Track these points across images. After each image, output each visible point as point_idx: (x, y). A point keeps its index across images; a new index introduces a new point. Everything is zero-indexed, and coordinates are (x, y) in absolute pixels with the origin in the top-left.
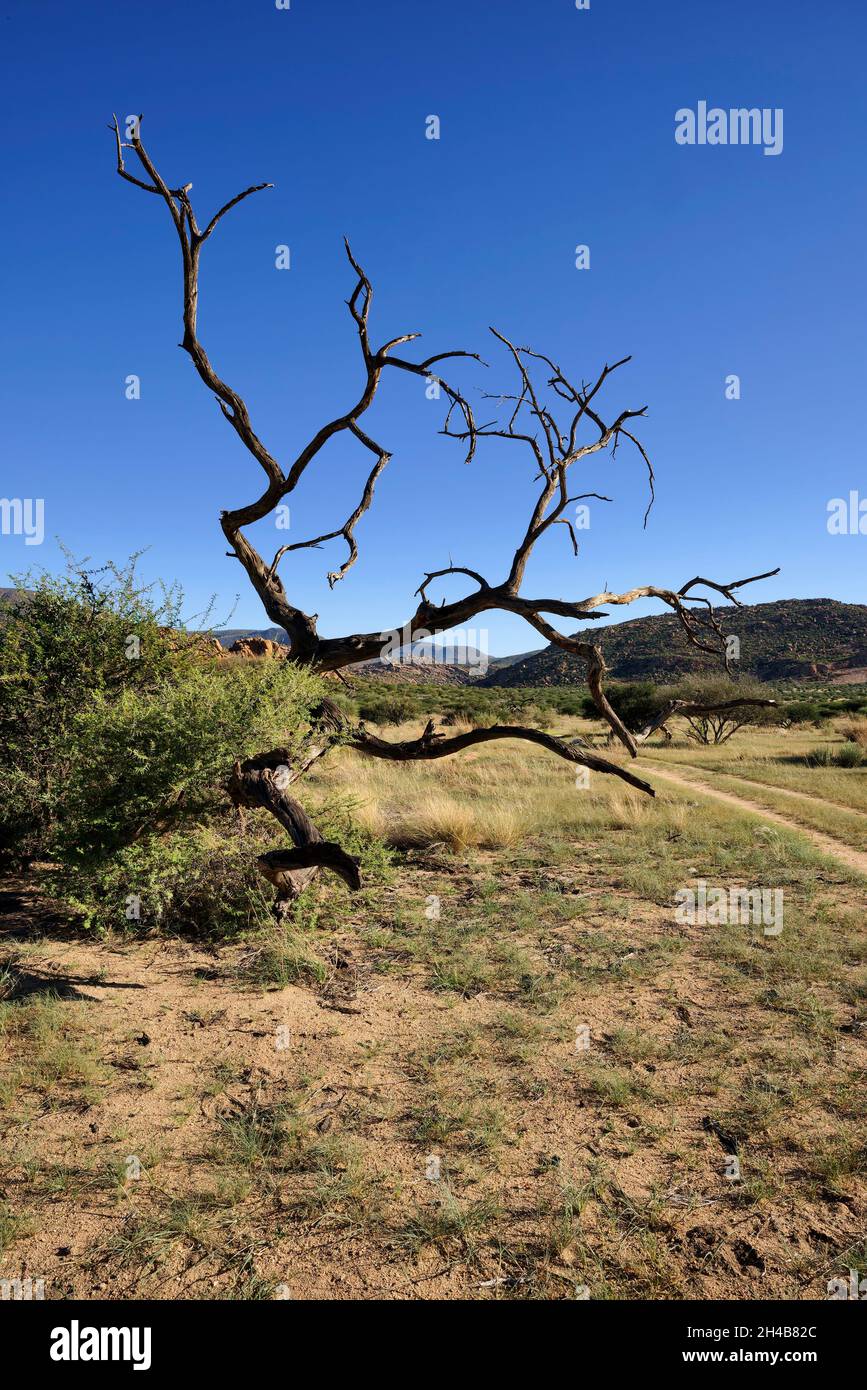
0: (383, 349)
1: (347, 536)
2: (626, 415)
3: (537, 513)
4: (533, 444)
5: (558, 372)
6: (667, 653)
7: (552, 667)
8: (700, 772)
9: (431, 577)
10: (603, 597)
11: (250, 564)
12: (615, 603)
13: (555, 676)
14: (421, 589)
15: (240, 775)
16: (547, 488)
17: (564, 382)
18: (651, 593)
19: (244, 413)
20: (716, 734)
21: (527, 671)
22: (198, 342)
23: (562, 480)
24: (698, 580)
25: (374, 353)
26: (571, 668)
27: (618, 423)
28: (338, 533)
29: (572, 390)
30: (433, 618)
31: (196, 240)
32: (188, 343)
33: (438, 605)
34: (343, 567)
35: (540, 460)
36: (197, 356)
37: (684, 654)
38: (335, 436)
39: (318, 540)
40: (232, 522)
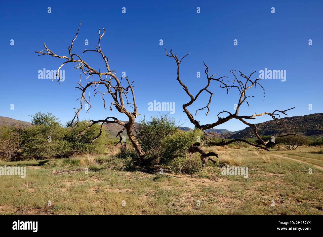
0: (211, 77)
1: (207, 108)
2: (257, 80)
3: (240, 100)
4: (238, 87)
5: (242, 73)
6: (279, 129)
7: (247, 134)
8: (287, 155)
9: (220, 113)
10: (255, 115)
11: (187, 113)
12: (258, 116)
13: (248, 136)
14: (218, 116)
15: (193, 147)
16: (242, 95)
17: (243, 75)
18: (266, 114)
19: (187, 89)
20: (293, 147)
21: (241, 135)
22: (180, 79)
23: (244, 94)
24: (276, 111)
25: (209, 78)
26: (252, 134)
27: (255, 81)
28: (206, 107)
29: (245, 76)
30: (221, 121)
31: (179, 63)
32: (178, 79)
33: (223, 118)
34: (207, 113)
35: (240, 90)
36: (180, 81)
37: (284, 129)
38: (203, 91)
39: (203, 108)
40: (184, 106)
